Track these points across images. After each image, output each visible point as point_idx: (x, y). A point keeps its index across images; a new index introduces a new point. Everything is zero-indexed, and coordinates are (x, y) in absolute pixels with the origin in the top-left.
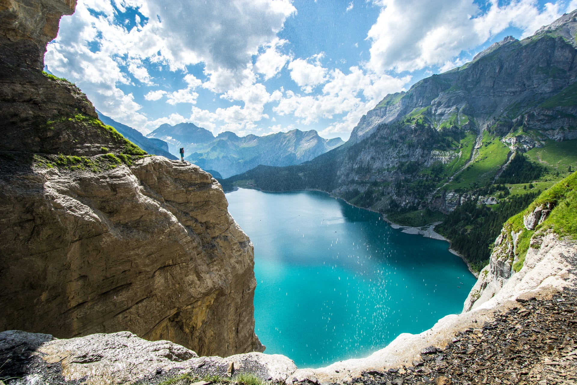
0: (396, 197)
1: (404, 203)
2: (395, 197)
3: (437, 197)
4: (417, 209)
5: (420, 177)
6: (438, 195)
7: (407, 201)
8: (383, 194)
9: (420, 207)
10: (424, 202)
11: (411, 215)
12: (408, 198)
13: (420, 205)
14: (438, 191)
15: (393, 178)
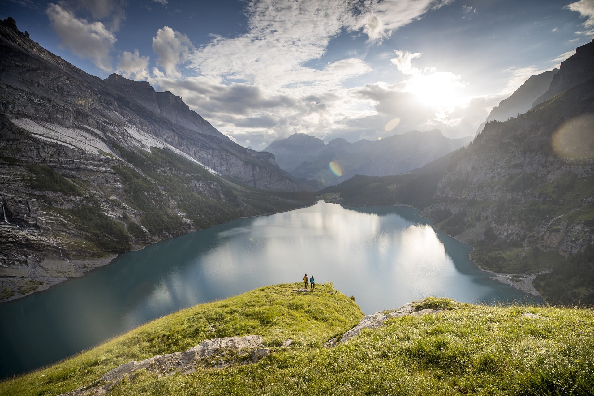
0: (495, 225)
1: (505, 234)
2: (493, 225)
3: (553, 231)
4: (521, 246)
5: (535, 197)
6: (555, 228)
7: (510, 232)
8: (478, 219)
9: (525, 243)
10: (533, 236)
11: (507, 254)
12: (512, 227)
13: (526, 240)
14: (556, 221)
15: (497, 197)
